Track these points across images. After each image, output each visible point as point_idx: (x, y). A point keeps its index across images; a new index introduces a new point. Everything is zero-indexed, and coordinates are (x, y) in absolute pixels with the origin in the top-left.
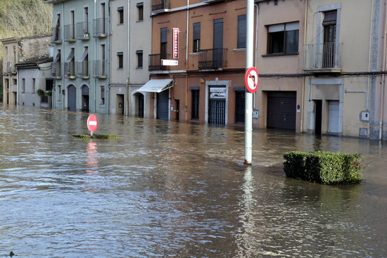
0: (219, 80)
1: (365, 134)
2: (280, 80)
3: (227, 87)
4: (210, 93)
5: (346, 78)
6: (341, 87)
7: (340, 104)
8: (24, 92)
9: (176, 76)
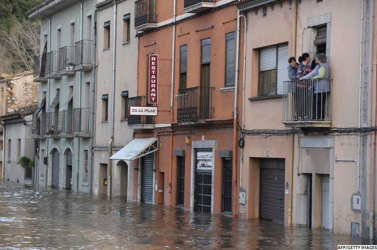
0: (206, 139)
1: (357, 232)
2: (268, 139)
3: (214, 151)
4: (196, 162)
5: (336, 138)
6: (331, 151)
7: (331, 180)
8: (9, 162)
9: (161, 132)
